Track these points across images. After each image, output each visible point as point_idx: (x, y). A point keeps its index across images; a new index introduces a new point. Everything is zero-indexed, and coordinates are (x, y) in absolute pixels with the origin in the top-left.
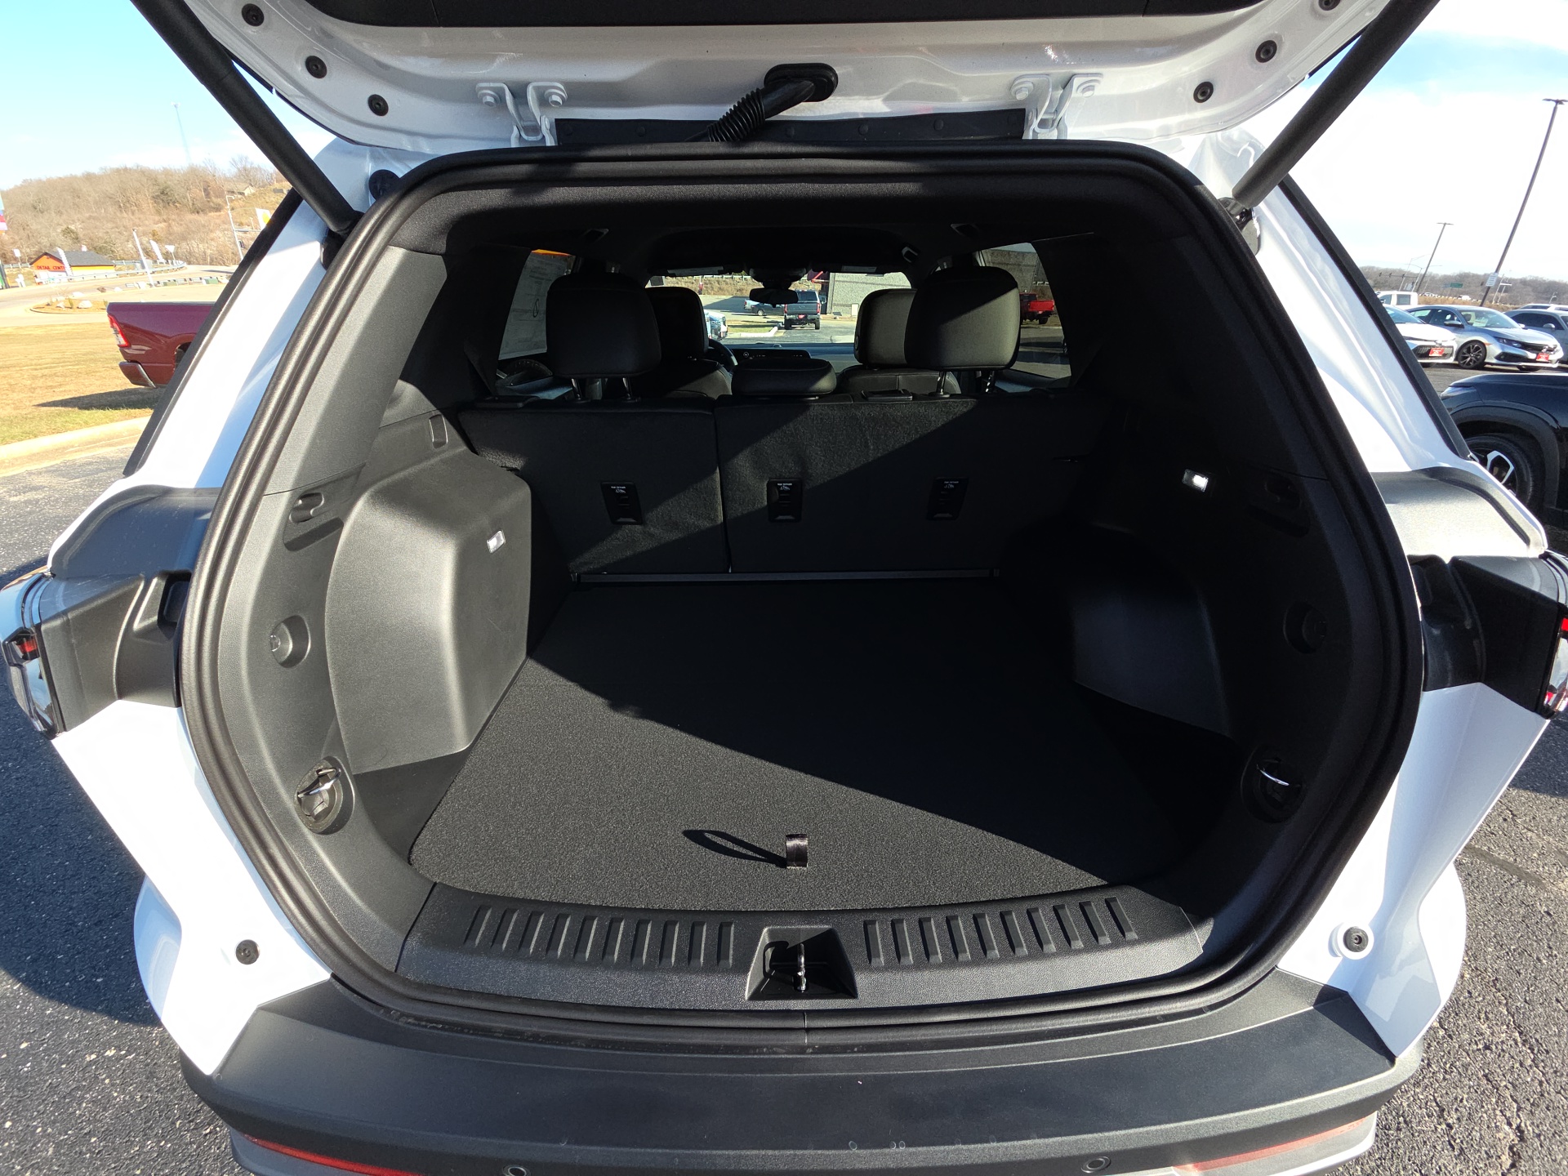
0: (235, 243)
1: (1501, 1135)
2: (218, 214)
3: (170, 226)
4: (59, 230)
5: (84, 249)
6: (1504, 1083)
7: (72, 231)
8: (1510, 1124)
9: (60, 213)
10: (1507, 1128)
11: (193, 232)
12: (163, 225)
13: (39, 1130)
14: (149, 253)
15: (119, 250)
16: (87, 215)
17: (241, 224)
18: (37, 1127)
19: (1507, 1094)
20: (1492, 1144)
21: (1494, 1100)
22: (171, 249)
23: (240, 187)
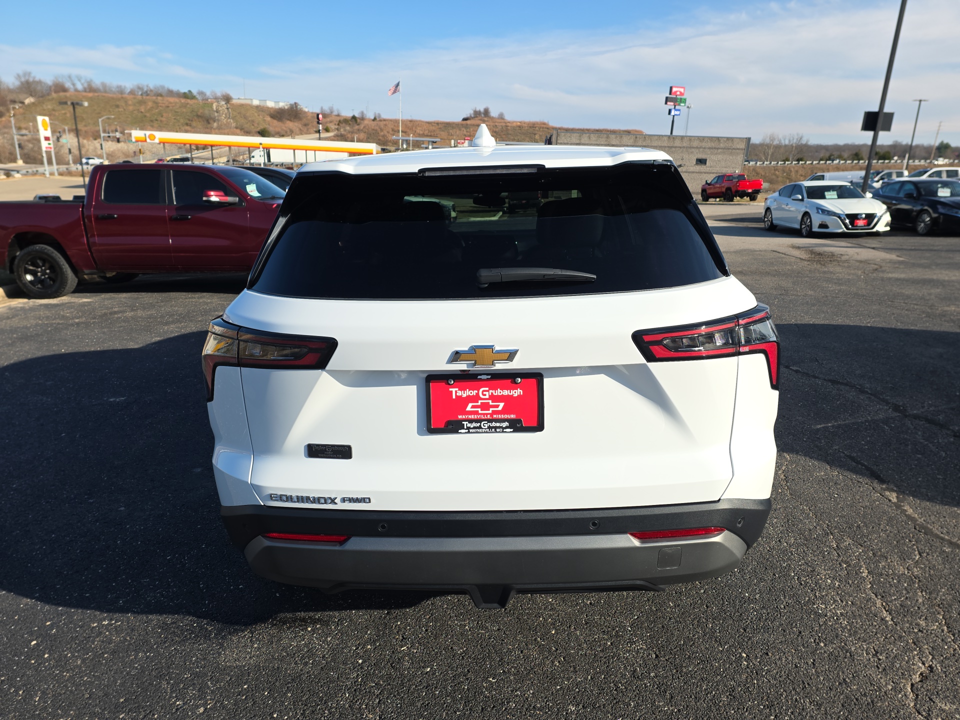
0: (13, 145)
1: (915, 667)
6: (926, 647)
8: (923, 664)
10: (920, 665)
13: (69, 655)
18: (67, 654)
19: (927, 651)
21: (916, 653)
23: (21, 97)
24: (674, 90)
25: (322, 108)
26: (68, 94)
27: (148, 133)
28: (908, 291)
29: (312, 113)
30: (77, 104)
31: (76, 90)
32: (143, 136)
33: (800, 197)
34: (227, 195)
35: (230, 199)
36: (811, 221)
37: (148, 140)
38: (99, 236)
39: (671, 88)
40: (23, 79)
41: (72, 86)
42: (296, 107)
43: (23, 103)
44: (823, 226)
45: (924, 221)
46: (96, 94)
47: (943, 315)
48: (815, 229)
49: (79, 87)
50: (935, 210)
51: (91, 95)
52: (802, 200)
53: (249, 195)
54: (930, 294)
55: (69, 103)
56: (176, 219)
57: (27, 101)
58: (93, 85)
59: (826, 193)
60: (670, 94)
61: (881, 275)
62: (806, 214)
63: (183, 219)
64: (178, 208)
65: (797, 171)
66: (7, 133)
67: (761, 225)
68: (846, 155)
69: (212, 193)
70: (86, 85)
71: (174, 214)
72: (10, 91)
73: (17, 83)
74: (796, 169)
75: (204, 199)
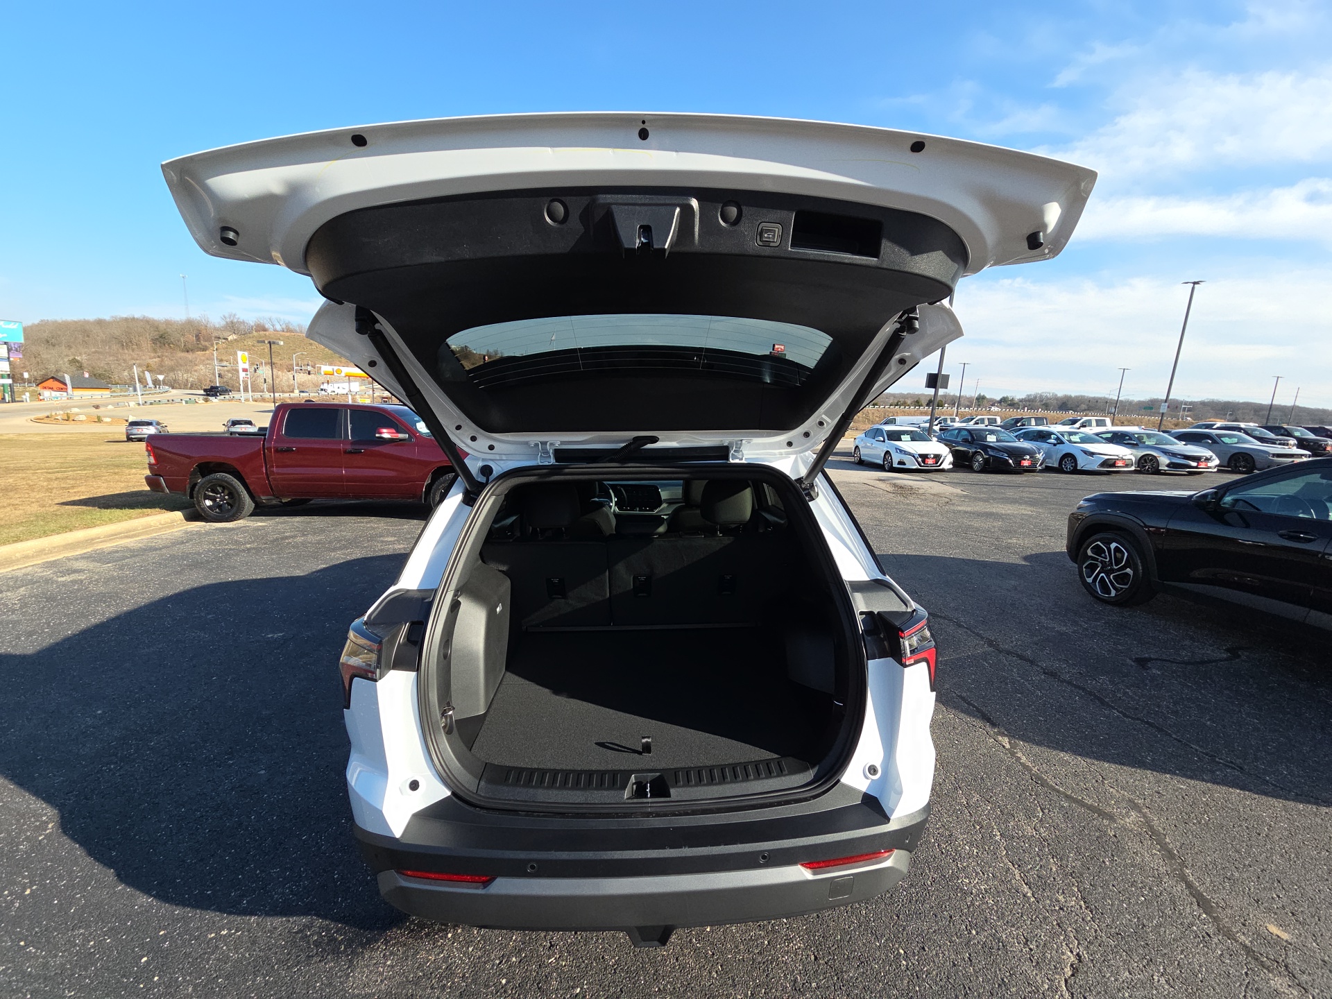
0: (214, 374)
1: (1065, 957)
2: (204, 352)
3: (162, 361)
4: (66, 360)
5: (87, 375)
6: (1070, 929)
7: (78, 361)
8: (1072, 952)
9: (70, 347)
10: (1069, 953)
11: (181, 365)
12: (157, 360)
13: (180, 979)
14: (142, 380)
15: (115, 377)
16: (93, 350)
17: (221, 360)
18: (178, 978)
19: (1072, 935)
20: (1058, 961)
21: (1062, 938)
22: (161, 377)
23: (225, 334)
24: (776, 346)
25: (488, 351)
26: (267, 333)
27: (336, 368)
28: (976, 523)
29: (480, 354)
30: (274, 343)
31: (275, 330)
32: (332, 370)
33: (882, 439)
34: (398, 432)
35: (401, 436)
36: (891, 459)
37: (335, 374)
38: (277, 467)
39: (774, 345)
40: (228, 320)
41: (272, 327)
42: (466, 349)
43: (227, 339)
44: (901, 463)
45: (978, 461)
46: (293, 334)
47: (1008, 547)
48: (895, 465)
49: (278, 327)
50: (986, 453)
51: (288, 334)
52: (884, 441)
53: (419, 432)
54: (994, 527)
55: (266, 342)
56: (350, 453)
57: (230, 338)
58: (291, 327)
59: (902, 436)
60: (773, 350)
61: (952, 508)
62: (887, 453)
63: (357, 452)
64: (353, 443)
65: (873, 413)
66: (210, 364)
67: (852, 459)
68: (909, 402)
69: (385, 430)
70: (284, 326)
71: (349, 448)
72: (216, 329)
73: (223, 323)
74: (873, 411)
75: (377, 435)
